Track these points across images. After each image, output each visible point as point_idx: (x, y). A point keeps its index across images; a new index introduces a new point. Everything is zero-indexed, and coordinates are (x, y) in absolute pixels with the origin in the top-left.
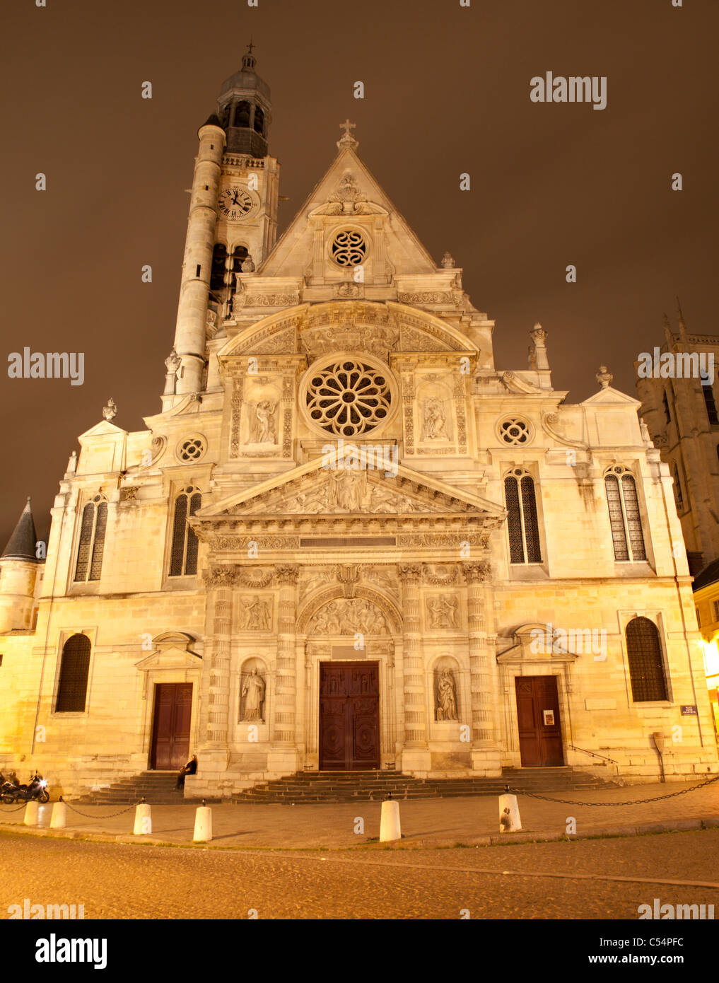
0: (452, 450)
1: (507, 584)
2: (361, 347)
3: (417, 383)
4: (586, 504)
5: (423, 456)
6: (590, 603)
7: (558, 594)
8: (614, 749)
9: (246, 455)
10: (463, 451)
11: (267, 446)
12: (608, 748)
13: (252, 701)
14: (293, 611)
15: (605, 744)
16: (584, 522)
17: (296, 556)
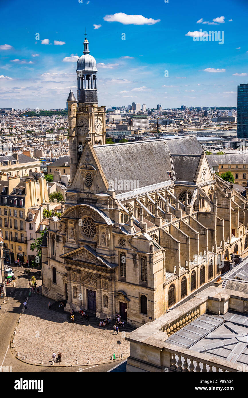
0: (106, 248)
1: (118, 281)
2: (90, 215)
3: (99, 229)
4: (135, 265)
5: (101, 248)
6: (134, 289)
7: (128, 286)
8: (135, 322)
9: (69, 241)
10: (108, 249)
11: (73, 240)
12: (134, 321)
13: (75, 295)
14: (79, 279)
15: (134, 320)
16: (134, 270)
17: (79, 268)
